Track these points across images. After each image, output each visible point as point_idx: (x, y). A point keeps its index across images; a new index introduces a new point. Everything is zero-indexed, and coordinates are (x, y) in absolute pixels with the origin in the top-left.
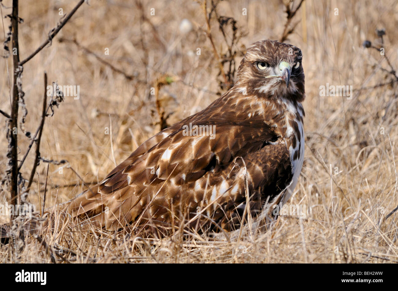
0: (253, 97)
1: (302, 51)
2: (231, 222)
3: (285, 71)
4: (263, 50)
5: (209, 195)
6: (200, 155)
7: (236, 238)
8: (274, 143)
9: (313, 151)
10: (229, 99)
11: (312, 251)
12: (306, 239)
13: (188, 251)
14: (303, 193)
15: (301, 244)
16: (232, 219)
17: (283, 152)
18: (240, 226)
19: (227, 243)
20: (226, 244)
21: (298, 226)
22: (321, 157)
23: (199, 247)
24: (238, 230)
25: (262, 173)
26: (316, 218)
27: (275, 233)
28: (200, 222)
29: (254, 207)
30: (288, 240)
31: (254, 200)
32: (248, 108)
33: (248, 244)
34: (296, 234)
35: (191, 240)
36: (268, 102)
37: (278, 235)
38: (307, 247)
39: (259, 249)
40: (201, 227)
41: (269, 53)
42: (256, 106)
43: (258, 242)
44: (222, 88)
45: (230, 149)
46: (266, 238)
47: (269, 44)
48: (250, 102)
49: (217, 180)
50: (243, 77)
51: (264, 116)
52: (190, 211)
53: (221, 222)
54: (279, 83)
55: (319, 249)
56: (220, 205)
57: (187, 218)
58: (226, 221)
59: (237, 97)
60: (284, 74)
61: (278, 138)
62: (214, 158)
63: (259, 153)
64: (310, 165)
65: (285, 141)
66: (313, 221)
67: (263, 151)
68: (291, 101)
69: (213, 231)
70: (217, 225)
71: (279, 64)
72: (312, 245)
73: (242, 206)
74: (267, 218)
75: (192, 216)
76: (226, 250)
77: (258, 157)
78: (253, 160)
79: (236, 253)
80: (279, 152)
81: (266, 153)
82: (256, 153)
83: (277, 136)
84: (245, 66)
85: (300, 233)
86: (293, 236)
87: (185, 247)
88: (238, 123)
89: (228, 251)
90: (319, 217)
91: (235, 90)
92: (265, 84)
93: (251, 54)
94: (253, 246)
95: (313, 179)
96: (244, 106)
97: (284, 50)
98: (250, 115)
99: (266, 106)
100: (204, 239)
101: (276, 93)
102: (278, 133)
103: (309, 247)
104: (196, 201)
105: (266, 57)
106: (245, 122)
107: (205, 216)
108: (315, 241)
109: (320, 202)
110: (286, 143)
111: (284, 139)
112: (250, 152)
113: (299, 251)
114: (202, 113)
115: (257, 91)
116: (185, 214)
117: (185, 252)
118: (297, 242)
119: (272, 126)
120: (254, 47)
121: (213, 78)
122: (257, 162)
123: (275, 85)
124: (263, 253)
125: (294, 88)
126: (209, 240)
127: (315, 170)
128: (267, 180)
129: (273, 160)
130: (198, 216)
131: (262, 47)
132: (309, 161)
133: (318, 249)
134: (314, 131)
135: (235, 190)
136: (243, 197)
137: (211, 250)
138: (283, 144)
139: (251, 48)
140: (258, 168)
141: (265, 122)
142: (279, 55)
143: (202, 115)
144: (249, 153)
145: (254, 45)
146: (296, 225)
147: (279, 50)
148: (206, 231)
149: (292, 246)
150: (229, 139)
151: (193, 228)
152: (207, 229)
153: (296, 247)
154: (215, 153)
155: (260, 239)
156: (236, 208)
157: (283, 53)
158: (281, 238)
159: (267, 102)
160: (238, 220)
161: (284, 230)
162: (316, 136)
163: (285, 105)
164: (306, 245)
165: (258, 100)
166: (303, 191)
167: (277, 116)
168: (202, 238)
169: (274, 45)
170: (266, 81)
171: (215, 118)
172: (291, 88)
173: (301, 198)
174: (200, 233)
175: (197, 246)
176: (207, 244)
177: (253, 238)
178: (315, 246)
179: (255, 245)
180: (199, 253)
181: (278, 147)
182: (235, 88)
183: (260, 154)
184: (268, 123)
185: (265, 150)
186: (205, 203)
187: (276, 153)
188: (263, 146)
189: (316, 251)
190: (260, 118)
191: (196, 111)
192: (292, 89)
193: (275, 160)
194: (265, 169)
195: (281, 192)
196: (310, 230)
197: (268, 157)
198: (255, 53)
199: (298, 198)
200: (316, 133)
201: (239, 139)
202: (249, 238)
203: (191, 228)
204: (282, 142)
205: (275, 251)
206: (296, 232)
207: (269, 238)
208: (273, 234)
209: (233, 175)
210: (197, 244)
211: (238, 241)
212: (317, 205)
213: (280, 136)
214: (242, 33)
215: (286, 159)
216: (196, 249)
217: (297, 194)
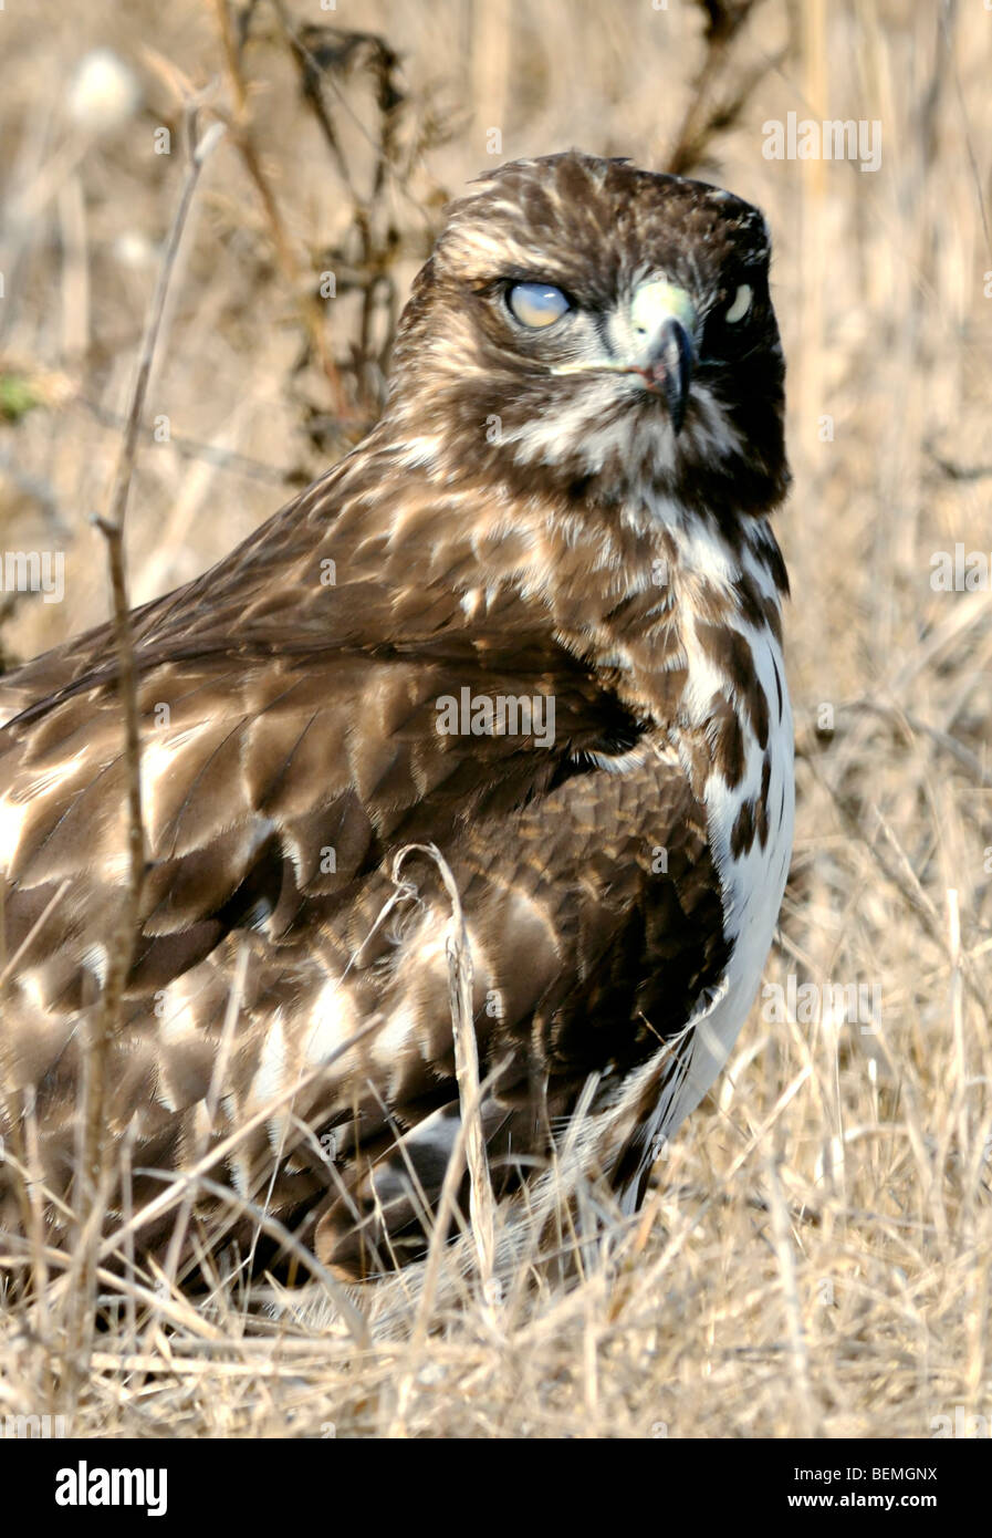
0: (484, 494)
1: (768, 220)
2: (370, 1228)
3: (664, 334)
4: (540, 215)
5: (246, 1067)
6: (189, 833)
7: (404, 1317)
8: (620, 763)
9: (851, 809)
10: (346, 507)
11: (842, 1396)
12: (809, 1324)
13: (125, 1396)
14: (791, 1057)
15: (779, 1357)
16: (378, 1212)
17: (671, 813)
18: (424, 1248)
19: (353, 1351)
20: (343, 1352)
21: (764, 1248)
22: (898, 848)
23: (190, 1374)
24: (413, 1270)
25: (553, 939)
26: (869, 1203)
27: (627, 1292)
28: (193, 1226)
29: (501, 1135)
30: (705, 1329)
31: (503, 1095)
32: (462, 559)
33: (473, 1353)
34: (752, 1298)
35: (141, 1331)
36: (571, 523)
37: (645, 1301)
38: (816, 1372)
39: (539, 1385)
40: (200, 1254)
41: (574, 228)
42: (504, 547)
43: (529, 1345)
44: (318, 441)
45: (362, 799)
46: (577, 1321)
47: (573, 174)
48: (472, 524)
49: (291, 980)
50: (429, 368)
51: (553, 605)
52: (135, 1163)
53: (313, 1225)
54: (630, 404)
55: (885, 1386)
56: (307, 1129)
57: (116, 1201)
58: (344, 1220)
59: (392, 498)
60: (659, 354)
61: (642, 730)
62: (270, 851)
63: (538, 821)
64: (834, 891)
65: (682, 747)
66: (851, 1218)
67: (559, 808)
68: (703, 516)
69: (268, 1275)
70: (289, 1242)
71: (632, 296)
72: (846, 1364)
73: (436, 1128)
74: (582, 1200)
75: (145, 1190)
76: (344, 1389)
77: (526, 844)
78: (495, 861)
79: (402, 1407)
80: (650, 817)
81: (575, 822)
82: (515, 817)
83: (632, 718)
84: (439, 305)
85: (778, 1293)
86: (736, 1310)
87: (108, 1374)
88: (408, 648)
89: (358, 1394)
90: (884, 1195)
91: (380, 455)
92: (551, 411)
93: (473, 236)
94: (502, 1366)
95: (850, 971)
96: (438, 549)
97: (660, 214)
98: (470, 602)
99: (561, 549)
100: (215, 1322)
101: (614, 462)
102: (638, 697)
103: (828, 1370)
104: (169, 1100)
105: (555, 256)
106: (449, 641)
107: (222, 1192)
108: (860, 1336)
109: (891, 1106)
110: (688, 761)
111: (676, 734)
112: (481, 814)
113: (767, 1395)
114: (196, 596)
115: (506, 452)
116: (107, 1182)
117: (108, 1401)
118: (760, 1342)
119: (599, 661)
120: (489, 196)
121: (267, 385)
122: (521, 871)
123: (607, 415)
124: (557, 1406)
125: (720, 436)
126: (247, 1333)
127: (863, 921)
128: (583, 974)
129: (611, 862)
130: (183, 1190)
131: (536, 194)
132: (824, 872)
133: (880, 1382)
134: (856, 696)
135: (399, 1034)
136: (444, 1074)
137: (261, 1387)
138: (671, 769)
139: (470, 200)
140: (531, 909)
141: (560, 637)
142: (632, 243)
143: (196, 605)
144: (473, 819)
145: (489, 186)
146: (753, 1242)
147: (633, 217)
148: (228, 1278)
149: (731, 1370)
150: (358, 743)
151: (151, 1262)
152: (233, 1264)
153: (749, 1372)
154: (279, 821)
155: (544, 1327)
156: (401, 1141)
157: (653, 233)
158: (667, 1318)
159: (566, 522)
160: (413, 1214)
161: (684, 1275)
162: (868, 724)
163: (668, 537)
164: (812, 1362)
165: (518, 512)
166: (792, 1043)
167: (628, 602)
168: (207, 1317)
169: (607, 184)
170: (557, 395)
171: (270, 620)
172: (700, 433)
173: (781, 1088)
174: (193, 1287)
175: (179, 1365)
176: (232, 1355)
177: (500, 1320)
178: (858, 1367)
179: (515, 1360)
180: (188, 1405)
181: (640, 787)
182: (384, 440)
183: (541, 825)
184: (578, 648)
185: (568, 800)
186: (220, 1114)
187: (630, 818)
188: (555, 783)
189: (870, 1396)
190: (531, 616)
191: (171, 576)
192: (710, 444)
193: (626, 860)
194: (569, 913)
195: (663, 1051)
196: (835, 1272)
197: (584, 841)
198: (495, 227)
199: (765, 1087)
200: (863, 708)
201: (416, 738)
202: (480, 1319)
203: (140, 1260)
204: (662, 756)
205: (627, 1395)
206: (753, 1288)
207: (597, 1320)
208: (617, 1297)
209: (383, 950)
210: (175, 1352)
211: (413, 1340)
212: (873, 1125)
213: (650, 718)
214: (430, 127)
215: (691, 857)
216: (171, 1383)
217: (756, 1062)
